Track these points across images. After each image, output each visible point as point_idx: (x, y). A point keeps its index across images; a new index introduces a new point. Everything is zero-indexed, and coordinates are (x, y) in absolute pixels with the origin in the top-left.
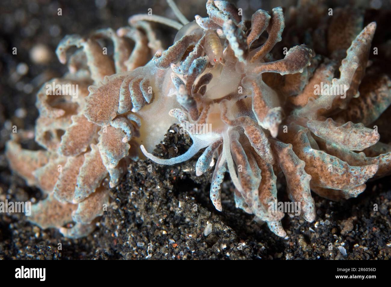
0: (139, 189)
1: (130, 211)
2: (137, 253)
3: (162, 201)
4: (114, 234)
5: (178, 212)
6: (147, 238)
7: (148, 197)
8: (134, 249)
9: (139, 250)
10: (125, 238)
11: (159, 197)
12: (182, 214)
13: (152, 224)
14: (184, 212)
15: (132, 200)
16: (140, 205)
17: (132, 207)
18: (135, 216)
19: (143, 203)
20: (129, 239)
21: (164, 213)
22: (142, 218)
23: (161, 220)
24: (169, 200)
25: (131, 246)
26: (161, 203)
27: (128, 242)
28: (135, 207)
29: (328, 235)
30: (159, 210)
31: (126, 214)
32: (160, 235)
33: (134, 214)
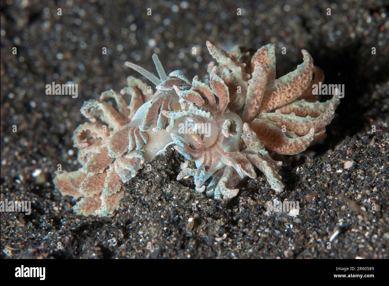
0: (142, 181)
1: (137, 196)
2: (142, 218)
3: (158, 186)
4: (128, 212)
5: (168, 191)
6: (148, 209)
7: (148, 184)
8: (140, 216)
9: (143, 216)
10: (135, 212)
11: (157, 183)
12: (171, 193)
13: (152, 201)
14: (172, 190)
15: (138, 189)
16: (143, 191)
17: (138, 194)
18: (141, 200)
19: (145, 188)
20: (137, 212)
21: (159, 192)
22: (146, 200)
23: (157, 198)
24: (162, 185)
25: (138, 215)
26: (157, 187)
27: (136, 214)
28: (140, 194)
29: (267, 195)
30: (155, 191)
31: (134, 198)
32: (157, 207)
33: (140, 198)
